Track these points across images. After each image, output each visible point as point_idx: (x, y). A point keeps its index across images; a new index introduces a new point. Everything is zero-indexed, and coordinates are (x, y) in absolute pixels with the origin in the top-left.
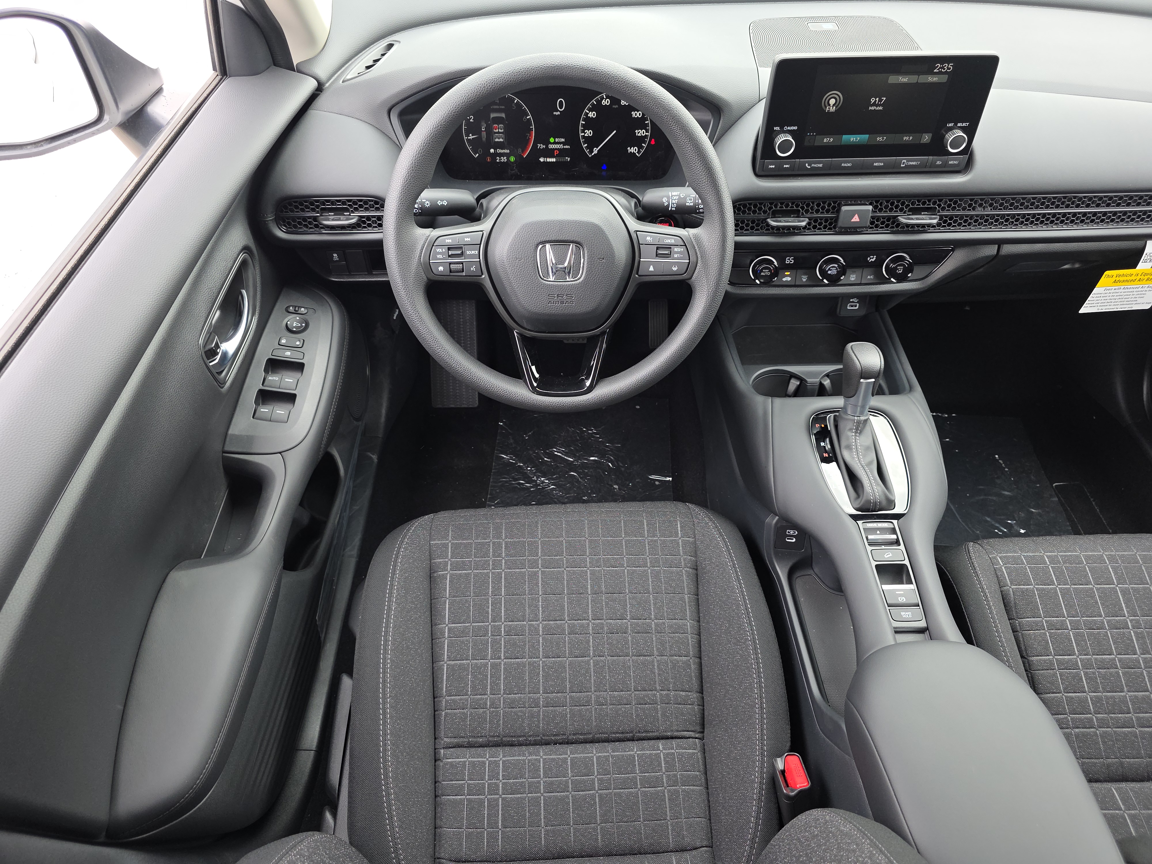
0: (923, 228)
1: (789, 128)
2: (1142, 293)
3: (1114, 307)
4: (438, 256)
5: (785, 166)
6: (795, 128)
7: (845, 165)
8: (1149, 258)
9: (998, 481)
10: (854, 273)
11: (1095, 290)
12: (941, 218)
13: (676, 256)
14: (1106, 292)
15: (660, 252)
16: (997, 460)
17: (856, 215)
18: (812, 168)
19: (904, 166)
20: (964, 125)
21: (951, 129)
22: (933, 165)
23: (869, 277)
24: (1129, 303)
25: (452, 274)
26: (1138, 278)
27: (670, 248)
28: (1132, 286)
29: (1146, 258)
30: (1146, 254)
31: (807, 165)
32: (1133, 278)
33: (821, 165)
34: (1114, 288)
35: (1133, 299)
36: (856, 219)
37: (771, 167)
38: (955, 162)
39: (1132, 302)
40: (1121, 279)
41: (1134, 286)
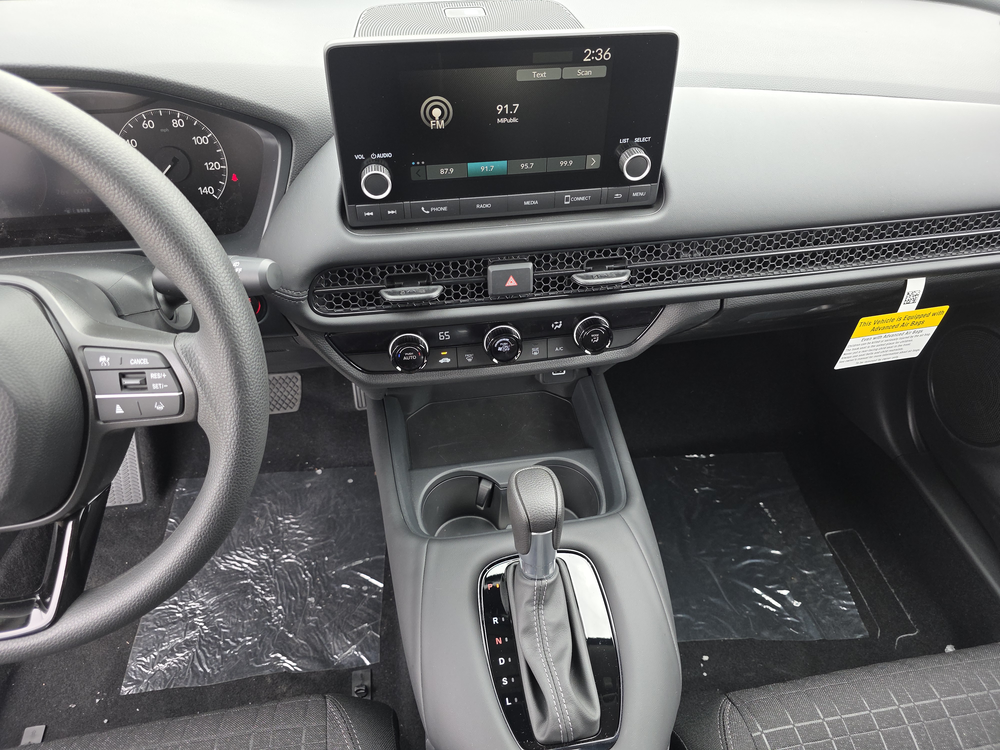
0: (614, 287)
1: (379, 156)
2: (907, 339)
3: (875, 358)
5: (389, 212)
6: (389, 155)
7: (481, 206)
8: (912, 298)
9: (766, 537)
11: (851, 342)
12: (633, 271)
13: (155, 386)
14: (864, 342)
15: (126, 382)
16: (763, 509)
17: (511, 278)
18: (433, 214)
19: (568, 203)
20: (644, 140)
21: (626, 147)
22: (610, 198)
23: (557, 349)
24: (893, 352)
26: (901, 322)
27: (144, 373)
28: (894, 333)
29: (908, 298)
30: (908, 294)
31: (423, 209)
32: (895, 323)
33: (445, 209)
34: (873, 337)
35: (897, 348)
36: (511, 282)
37: (368, 214)
38: (642, 194)
39: (897, 352)
40: (881, 325)
41: (897, 333)
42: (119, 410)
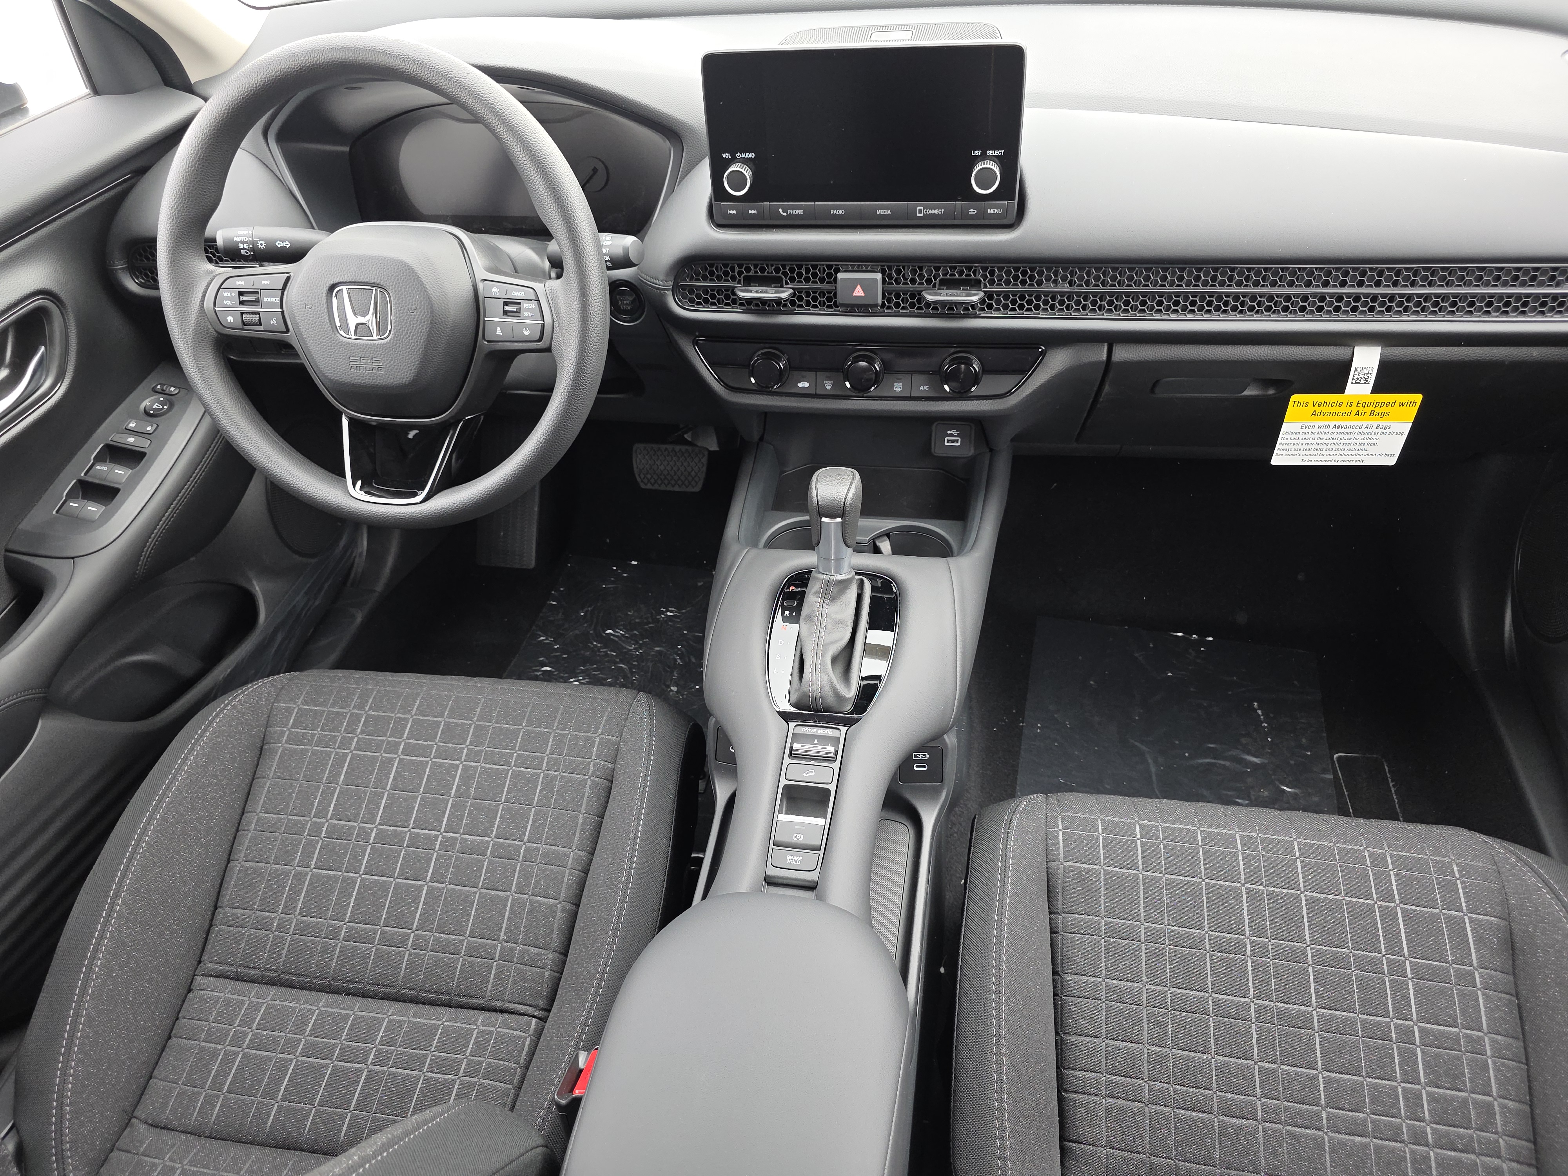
0: (968, 311)
1: (743, 155)
2: (1370, 436)
3: (1330, 458)
4: (226, 302)
5: (750, 212)
6: (752, 155)
7: (835, 212)
8: (1362, 376)
10: (899, 380)
11: (1285, 427)
12: (990, 296)
13: (526, 314)
14: (1304, 430)
15: (507, 308)
16: (1255, 710)
17: (859, 286)
18: (790, 216)
19: (921, 215)
20: (997, 153)
21: (976, 160)
22: (964, 214)
23: (922, 388)
24: (1354, 452)
25: (246, 327)
26: (1354, 409)
27: (519, 303)
28: (1348, 424)
29: (1356, 376)
30: (1356, 370)
31: (780, 210)
32: (1344, 408)
33: (801, 212)
34: (1317, 425)
35: (1357, 447)
36: (859, 292)
37: (731, 212)
38: (998, 211)
39: (1360, 452)
40: (1326, 409)
41: (1352, 424)
42: (499, 332)
